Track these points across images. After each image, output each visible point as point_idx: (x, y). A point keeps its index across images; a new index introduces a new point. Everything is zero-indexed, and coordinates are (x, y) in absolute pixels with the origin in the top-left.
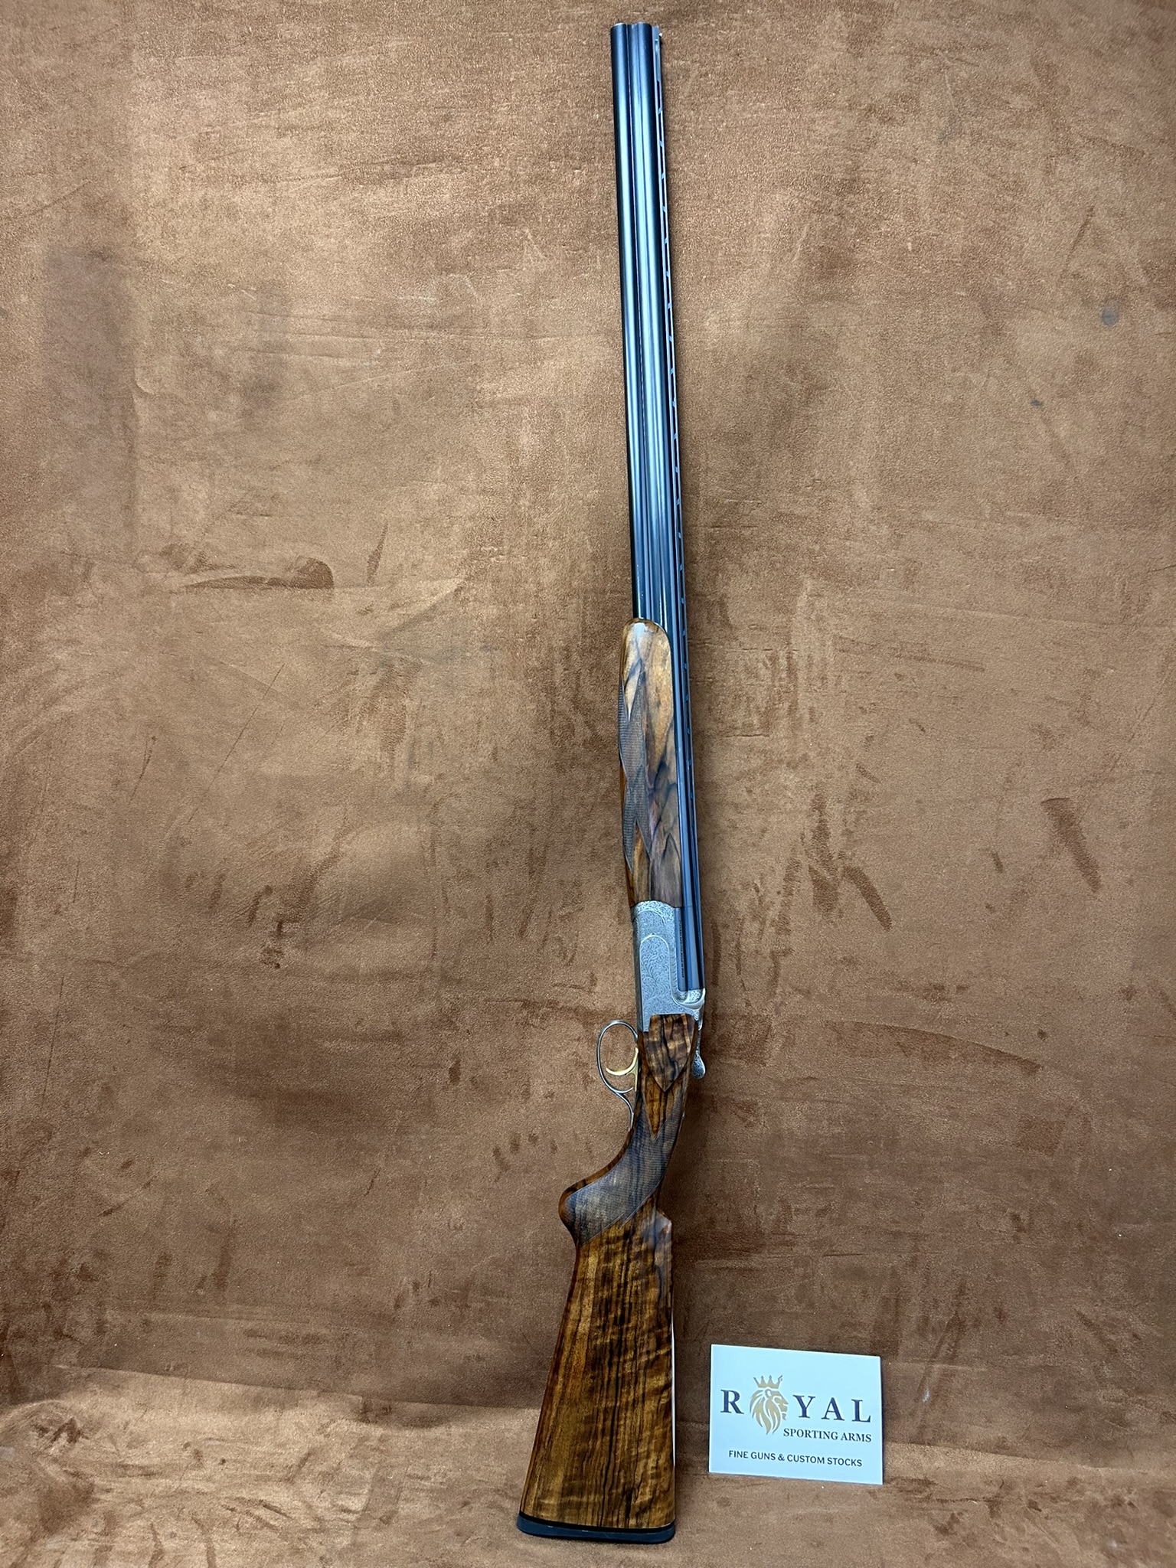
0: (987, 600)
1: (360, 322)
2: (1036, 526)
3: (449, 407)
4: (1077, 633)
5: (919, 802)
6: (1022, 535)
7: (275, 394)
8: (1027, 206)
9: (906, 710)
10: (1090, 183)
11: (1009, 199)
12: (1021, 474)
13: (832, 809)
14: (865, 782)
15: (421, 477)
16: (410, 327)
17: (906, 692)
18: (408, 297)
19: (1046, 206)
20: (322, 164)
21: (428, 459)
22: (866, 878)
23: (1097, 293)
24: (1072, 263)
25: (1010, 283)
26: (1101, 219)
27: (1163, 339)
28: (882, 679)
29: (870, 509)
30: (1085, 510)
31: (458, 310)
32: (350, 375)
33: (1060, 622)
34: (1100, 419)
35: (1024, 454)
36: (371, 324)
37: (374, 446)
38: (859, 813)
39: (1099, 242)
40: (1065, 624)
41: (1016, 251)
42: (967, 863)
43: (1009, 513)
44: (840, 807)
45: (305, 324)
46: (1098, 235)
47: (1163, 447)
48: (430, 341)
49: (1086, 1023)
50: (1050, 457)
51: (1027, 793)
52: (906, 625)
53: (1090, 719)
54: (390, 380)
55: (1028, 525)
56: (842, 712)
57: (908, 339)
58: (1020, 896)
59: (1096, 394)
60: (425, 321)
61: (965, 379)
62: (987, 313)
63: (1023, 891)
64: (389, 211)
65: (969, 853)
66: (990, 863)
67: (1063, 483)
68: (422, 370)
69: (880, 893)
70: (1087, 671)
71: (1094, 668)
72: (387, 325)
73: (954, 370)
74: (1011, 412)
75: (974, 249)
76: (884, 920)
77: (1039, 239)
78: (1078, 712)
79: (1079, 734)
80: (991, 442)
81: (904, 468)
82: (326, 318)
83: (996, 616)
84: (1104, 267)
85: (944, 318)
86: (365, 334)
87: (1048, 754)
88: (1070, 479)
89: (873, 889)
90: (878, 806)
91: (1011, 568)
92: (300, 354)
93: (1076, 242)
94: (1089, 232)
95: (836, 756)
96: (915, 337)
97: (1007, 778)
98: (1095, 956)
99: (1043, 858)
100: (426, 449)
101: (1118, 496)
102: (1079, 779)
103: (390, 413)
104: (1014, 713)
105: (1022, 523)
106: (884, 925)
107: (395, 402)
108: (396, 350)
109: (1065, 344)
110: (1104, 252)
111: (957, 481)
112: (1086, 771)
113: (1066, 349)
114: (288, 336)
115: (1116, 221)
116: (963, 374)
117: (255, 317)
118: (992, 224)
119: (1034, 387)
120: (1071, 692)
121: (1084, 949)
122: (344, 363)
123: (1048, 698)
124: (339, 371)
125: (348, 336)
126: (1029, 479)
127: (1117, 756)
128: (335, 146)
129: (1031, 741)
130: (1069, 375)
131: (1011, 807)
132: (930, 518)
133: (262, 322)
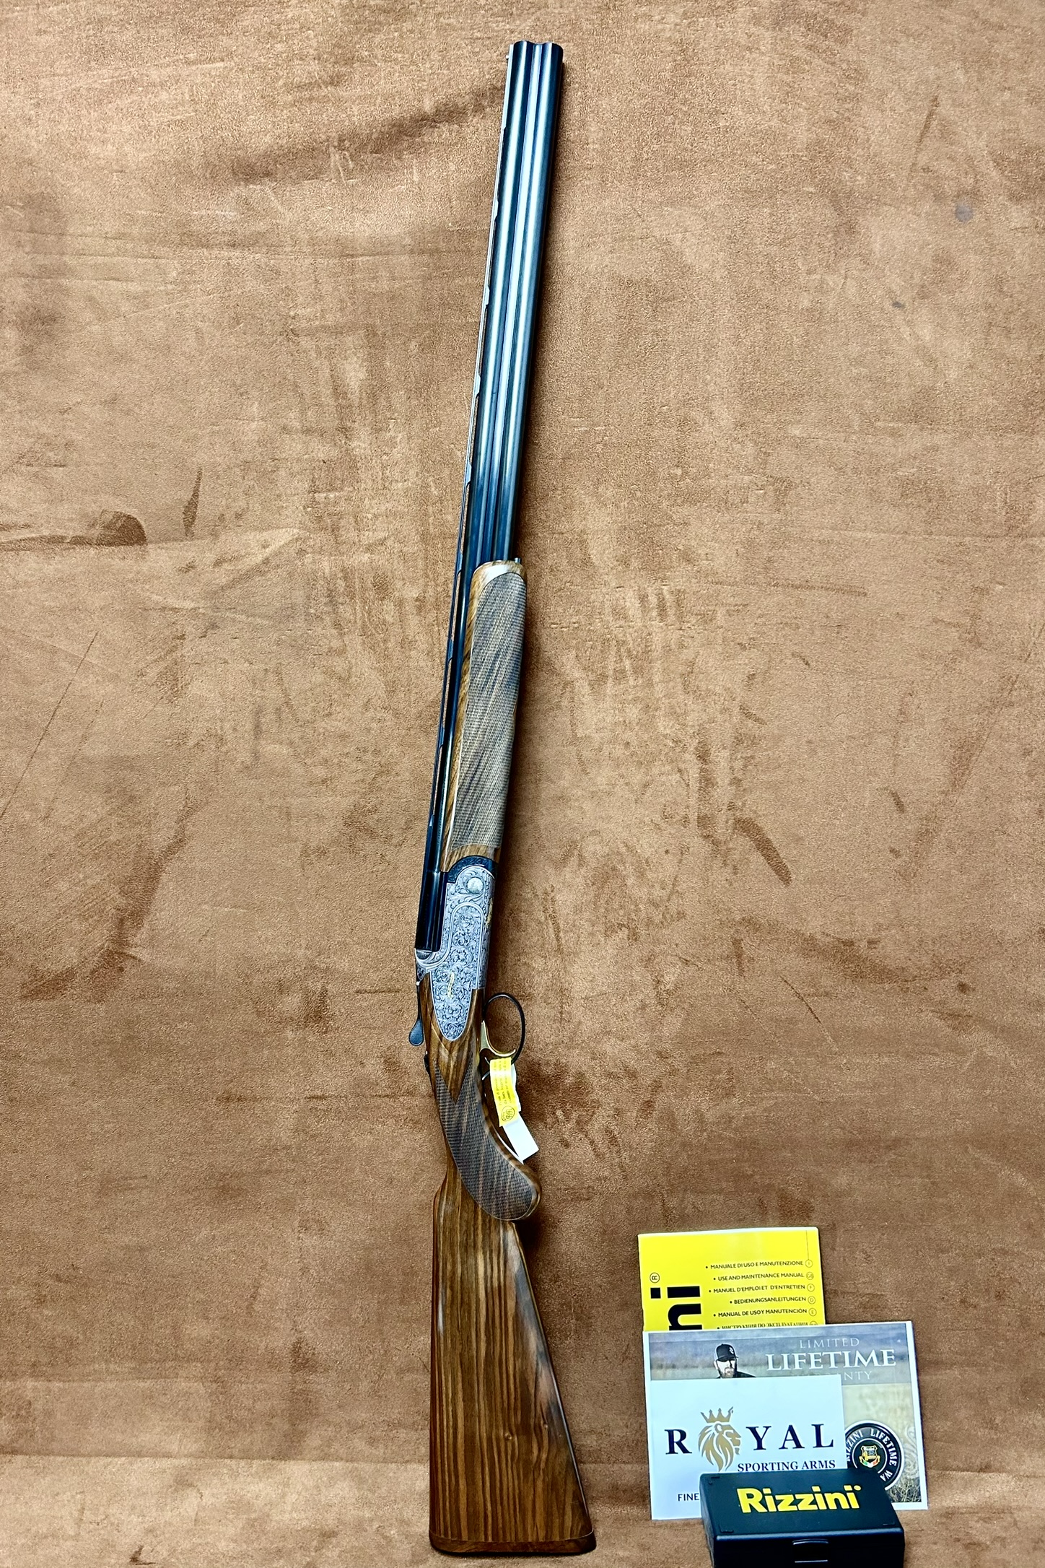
0: (863, 518)
1: (150, 240)
2: (909, 435)
3: (260, 335)
4: (961, 548)
5: (809, 742)
6: (895, 446)
7: (56, 326)
8: (869, 96)
9: (788, 643)
10: (931, 72)
11: (852, 88)
12: (889, 380)
13: (717, 756)
14: (750, 725)
15: (235, 414)
16: (207, 246)
17: (787, 623)
18: (204, 212)
19: (889, 96)
20: (93, 64)
21: (242, 394)
22: (759, 830)
23: (949, 188)
24: (920, 155)
25: (859, 178)
26: (945, 109)
27: (1020, 234)
28: (759, 611)
29: (732, 426)
30: (958, 416)
31: (261, 226)
32: (142, 301)
33: (942, 537)
34: (963, 321)
35: (889, 359)
36: (163, 243)
37: (177, 382)
38: (746, 758)
39: (947, 133)
40: (948, 539)
41: (863, 143)
42: (867, 805)
43: (879, 424)
44: (726, 753)
45: (84, 244)
46: (945, 126)
47: (1030, 347)
48: (234, 262)
49: (1007, 969)
50: (919, 362)
51: (922, 724)
52: (781, 550)
53: (982, 640)
54: (190, 307)
55: (900, 436)
56: (720, 650)
57: (757, 241)
58: (925, 836)
59: (957, 294)
60: (226, 239)
61: (822, 281)
62: (839, 210)
63: (927, 830)
64: (173, 115)
65: (867, 794)
66: (889, 803)
67: (933, 388)
68: (226, 294)
69: (775, 844)
70: (975, 589)
71: (982, 585)
72: (182, 243)
73: (809, 272)
74: (874, 315)
75: (819, 142)
76: (784, 876)
77: (886, 130)
78: (969, 633)
79: (971, 657)
80: (854, 349)
81: (765, 380)
82: (109, 236)
83: (875, 535)
84: (953, 161)
85: (793, 216)
86: (156, 254)
87: (941, 681)
88: (940, 385)
89: (768, 841)
90: (766, 750)
91: (886, 483)
92: (82, 279)
93: (922, 135)
94: (936, 123)
95: (717, 698)
96: (765, 238)
97: (900, 710)
98: (1009, 895)
99: (945, 793)
100: (238, 382)
101: (990, 400)
102: (976, 705)
103: (192, 342)
104: (901, 639)
105: (894, 433)
106: (782, 879)
107: (198, 331)
108: (194, 272)
109: (921, 242)
110: (952, 145)
111: (822, 393)
112: (982, 697)
113: (922, 248)
114: (66, 258)
115: (961, 112)
116: (818, 277)
117: (25, 237)
118: (835, 115)
119: (894, 287)
120: (960, 612)
121: (997, 889)
122: (135, 288)
123: (936, 621)
124: (129, 296)
125: (138, 257)
126: (897, 385)
127: (1014, 678)
128: (107, 46)
129: (922, 669)
130: (928, 275)
131: (907, 740)
132: (797, 432)
133: (34, 243)
